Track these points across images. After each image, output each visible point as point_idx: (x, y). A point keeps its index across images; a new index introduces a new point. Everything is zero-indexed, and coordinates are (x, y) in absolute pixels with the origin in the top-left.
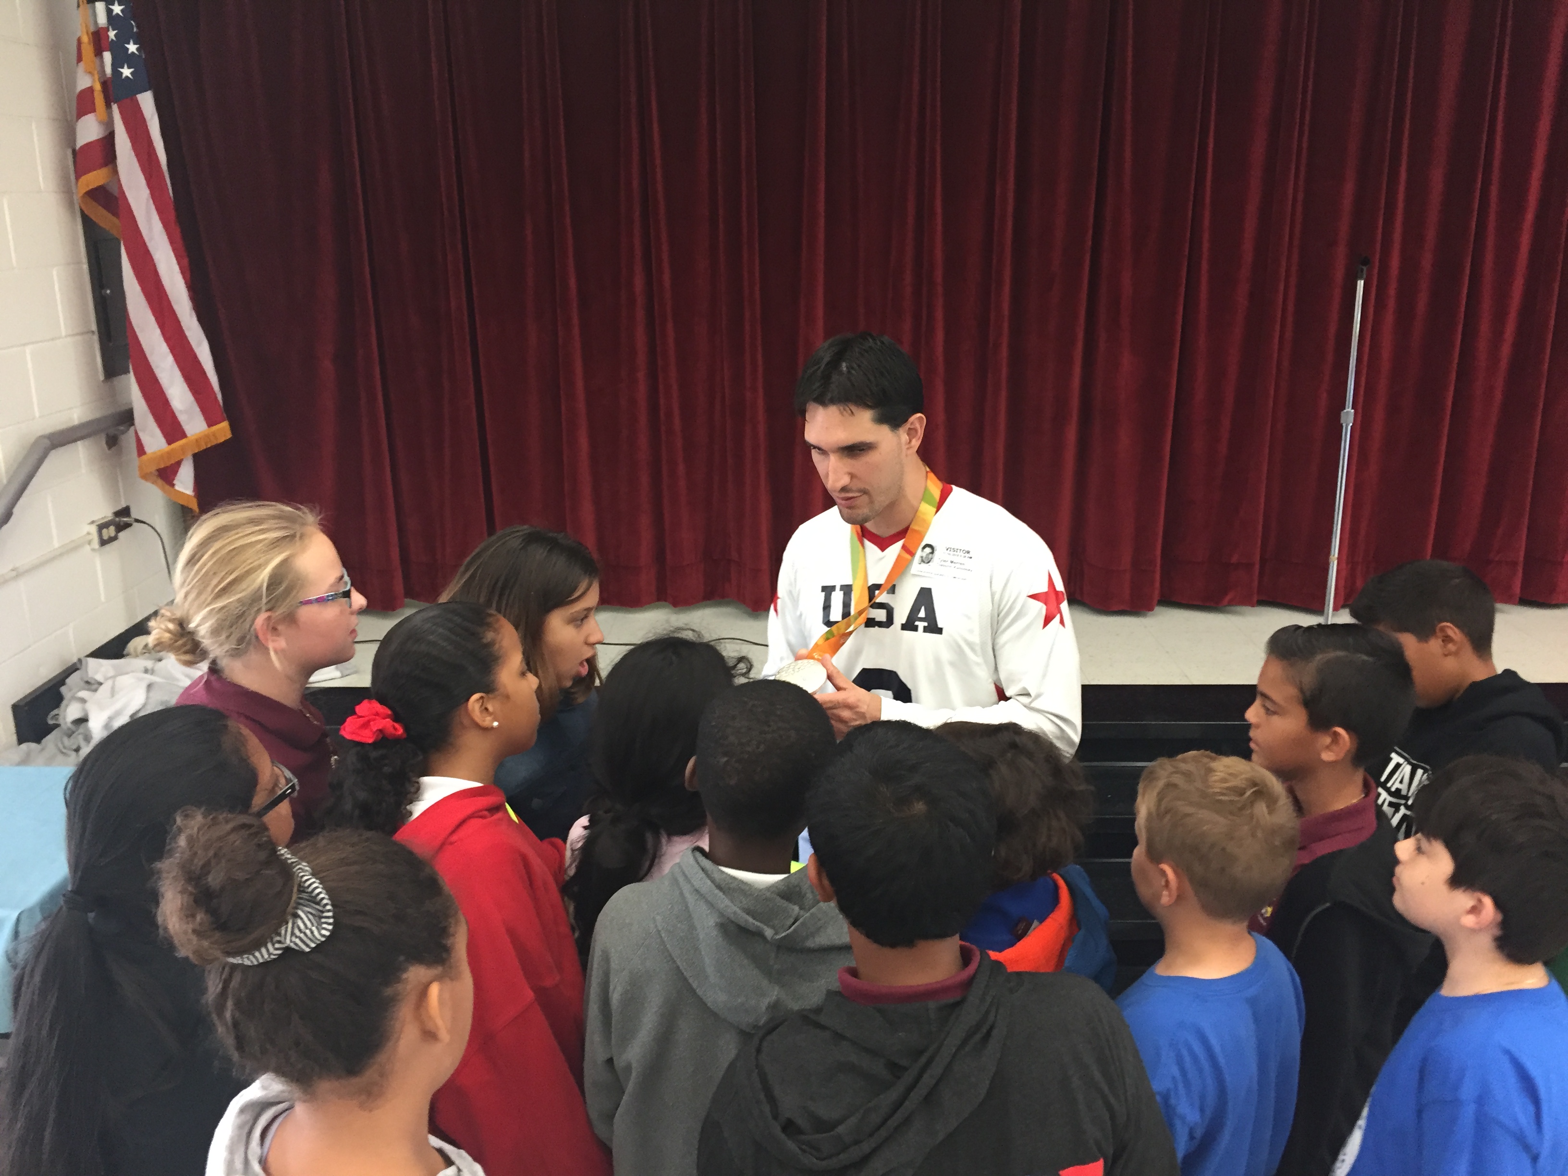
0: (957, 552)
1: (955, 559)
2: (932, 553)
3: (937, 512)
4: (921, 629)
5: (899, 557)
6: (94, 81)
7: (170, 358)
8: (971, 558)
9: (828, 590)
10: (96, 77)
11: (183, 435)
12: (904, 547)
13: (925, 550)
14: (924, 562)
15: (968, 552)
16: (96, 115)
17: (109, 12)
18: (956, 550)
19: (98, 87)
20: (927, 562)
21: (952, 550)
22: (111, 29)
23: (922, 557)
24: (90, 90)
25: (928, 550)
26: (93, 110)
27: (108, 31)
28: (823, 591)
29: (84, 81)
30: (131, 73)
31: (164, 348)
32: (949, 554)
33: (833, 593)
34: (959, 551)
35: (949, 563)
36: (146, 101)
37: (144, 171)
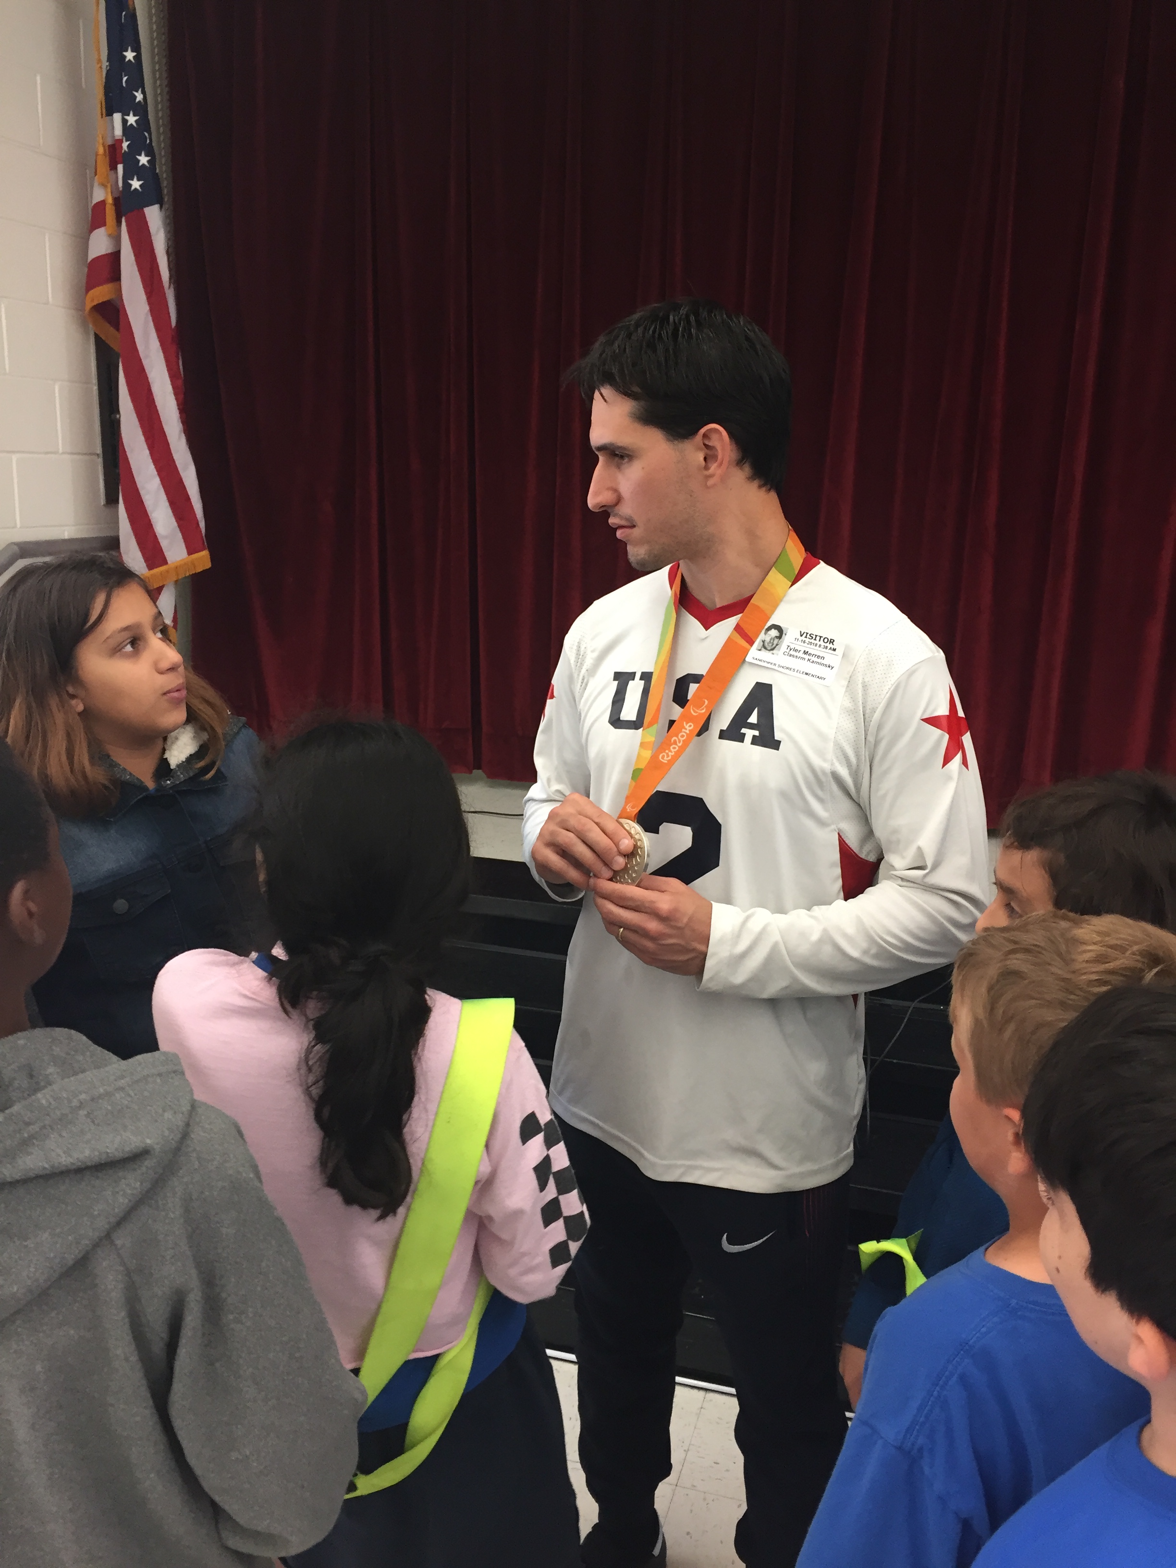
0: (815, 640)
1: (812, 650)
2: (780, 637)
3: (792, 585)
4: (748, 739)
5: (729, 641)
6: (107, 193)
7: (157, 481)
8: (834, 650)
9: (623, 679)
10: (109, 190)
11: (165, 562)
12: (738, 628)
13: (769, 632)
14: (765, 648)
15: (832, 641)
16: (106, 229)
17: (125, 122)
18: (814, 637)
19: (110, 200)
20: (769, 649)
21: (808, 636)
22: (124, 140)
23: (764, 642)
24: (103, 203)
25: (774, 633)
26: (103, 224)
27: (122, 142)
28: (615, 679)
29: (99, 194)
30: (140, 186)
31: (151, 469)
32: (804, 642)
33: (631, 682)
34: (818, 638)
35: (801, 654)
36: (154, 216)
37: (145, 287)
